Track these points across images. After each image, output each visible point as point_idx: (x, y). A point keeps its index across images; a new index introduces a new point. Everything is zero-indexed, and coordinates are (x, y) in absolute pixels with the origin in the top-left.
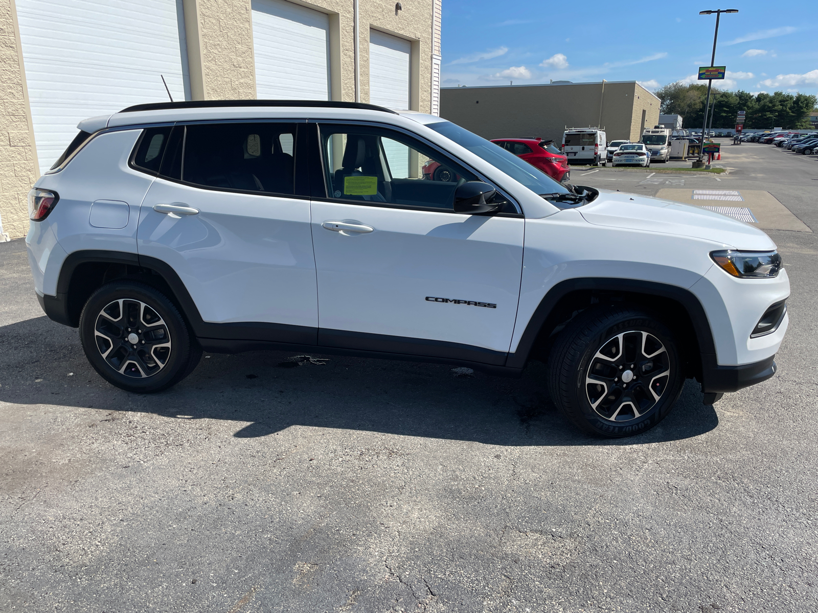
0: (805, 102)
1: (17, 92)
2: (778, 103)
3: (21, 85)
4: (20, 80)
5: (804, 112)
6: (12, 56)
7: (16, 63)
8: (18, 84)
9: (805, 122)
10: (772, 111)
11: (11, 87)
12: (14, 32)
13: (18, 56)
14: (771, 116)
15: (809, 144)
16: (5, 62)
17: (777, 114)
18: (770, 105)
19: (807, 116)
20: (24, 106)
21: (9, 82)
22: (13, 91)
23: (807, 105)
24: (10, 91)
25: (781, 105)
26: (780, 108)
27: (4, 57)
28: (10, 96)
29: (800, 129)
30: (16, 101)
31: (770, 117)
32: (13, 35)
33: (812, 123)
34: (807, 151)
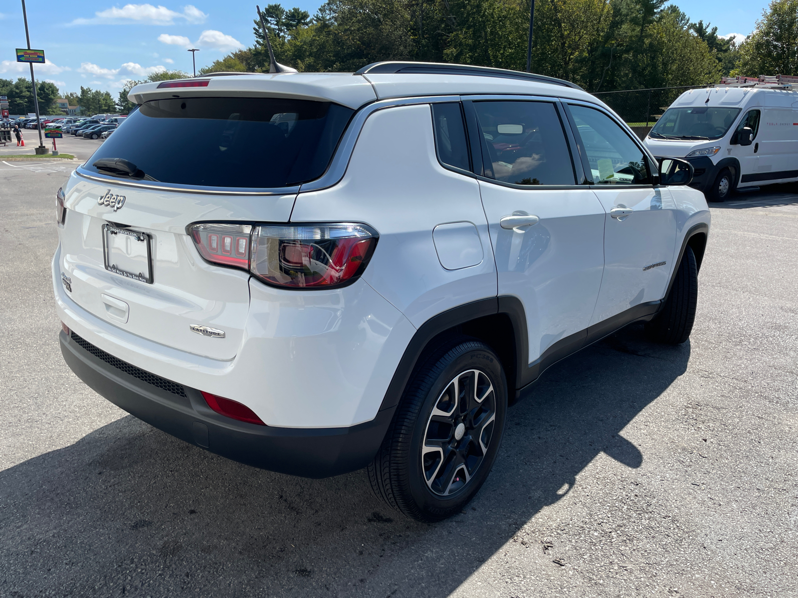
0: (50, 89)
2: (24, 90)
5: (52, 99)
9: (55, 108)
10: (22, 97)
14: (22, 102)
15: (93, 129)
17: (26, 100)
18: (17, 91)
19: (55, 103)
23: (53, 92)
25: (28, 91)
26: (27, 94)
29: (53, 115)
31: (20, 103)
33: (61, 110)
34: (94, 136)
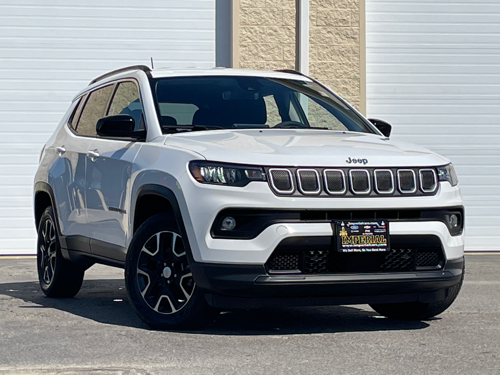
1: (353, 87)
3: (358, 79)
4: (358, 74)
6: (351, 48)
7: (356, 55)
8: (355, 78)
11: (346, 82)
12: (358, 22)
13: (359, 47)
16: (343, 55)
20: (358, 103)
21: (344, 76)
22: (348, 87)
24: (344, 86)
27: (343, 49)
28: (344, 92)
30: (349, 97)
32: (358, 25)
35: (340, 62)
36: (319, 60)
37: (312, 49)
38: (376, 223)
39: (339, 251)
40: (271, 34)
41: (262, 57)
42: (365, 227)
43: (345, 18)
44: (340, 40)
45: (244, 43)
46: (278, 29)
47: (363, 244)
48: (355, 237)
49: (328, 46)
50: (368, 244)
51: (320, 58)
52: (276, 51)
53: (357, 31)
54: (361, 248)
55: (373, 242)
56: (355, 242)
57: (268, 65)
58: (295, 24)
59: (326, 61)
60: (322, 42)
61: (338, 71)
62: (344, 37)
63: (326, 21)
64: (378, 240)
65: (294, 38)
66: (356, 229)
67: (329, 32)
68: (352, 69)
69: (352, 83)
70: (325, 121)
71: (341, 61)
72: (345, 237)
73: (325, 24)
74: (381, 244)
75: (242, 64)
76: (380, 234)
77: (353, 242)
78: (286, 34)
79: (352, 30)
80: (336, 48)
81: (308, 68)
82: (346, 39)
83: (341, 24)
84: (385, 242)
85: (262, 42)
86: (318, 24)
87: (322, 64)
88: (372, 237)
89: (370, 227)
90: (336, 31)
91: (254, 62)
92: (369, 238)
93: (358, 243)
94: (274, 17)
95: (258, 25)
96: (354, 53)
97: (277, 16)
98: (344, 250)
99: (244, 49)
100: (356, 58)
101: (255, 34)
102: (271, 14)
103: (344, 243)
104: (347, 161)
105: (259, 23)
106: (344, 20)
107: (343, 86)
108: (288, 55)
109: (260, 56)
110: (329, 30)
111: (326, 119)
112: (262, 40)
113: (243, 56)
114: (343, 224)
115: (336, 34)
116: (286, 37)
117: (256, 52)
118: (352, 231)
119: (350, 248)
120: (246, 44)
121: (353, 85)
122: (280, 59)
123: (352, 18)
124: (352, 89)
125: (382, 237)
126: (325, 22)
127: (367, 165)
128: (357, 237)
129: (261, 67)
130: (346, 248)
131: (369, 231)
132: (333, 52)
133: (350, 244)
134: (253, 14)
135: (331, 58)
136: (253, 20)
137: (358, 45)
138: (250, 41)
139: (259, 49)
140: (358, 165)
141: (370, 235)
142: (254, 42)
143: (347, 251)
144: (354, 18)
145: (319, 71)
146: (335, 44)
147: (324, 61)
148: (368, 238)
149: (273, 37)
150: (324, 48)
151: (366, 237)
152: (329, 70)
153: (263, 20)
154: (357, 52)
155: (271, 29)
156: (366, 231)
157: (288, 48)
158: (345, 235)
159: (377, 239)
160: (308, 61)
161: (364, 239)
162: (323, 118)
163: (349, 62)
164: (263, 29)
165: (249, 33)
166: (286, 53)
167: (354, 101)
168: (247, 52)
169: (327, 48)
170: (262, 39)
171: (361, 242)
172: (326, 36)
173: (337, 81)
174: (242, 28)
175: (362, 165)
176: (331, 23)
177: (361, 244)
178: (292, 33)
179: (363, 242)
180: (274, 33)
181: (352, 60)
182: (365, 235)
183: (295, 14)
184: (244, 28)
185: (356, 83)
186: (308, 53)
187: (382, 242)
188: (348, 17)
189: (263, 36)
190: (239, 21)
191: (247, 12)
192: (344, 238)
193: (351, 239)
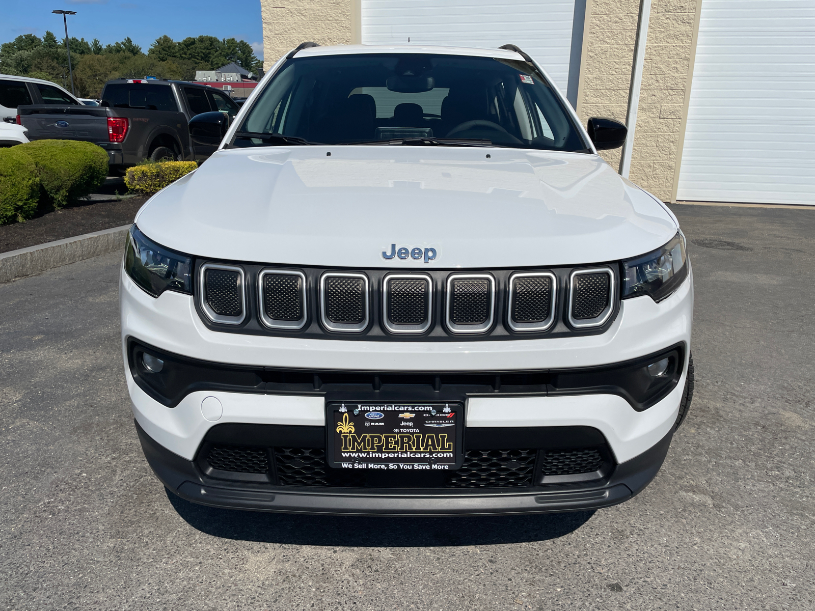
3: (688, 59)
4: (689, 54)
6: (686, 32)
7: (689, 38)
8: (685, 58)
11: (677, 62)
13: (693, 31)
16: (677, 38)
20: (685, 80)
21: (675, 57)
22: (678, 66)
24: (675, 66)
27: (678, 33)
28: (674, 70)
30: (678, 75)
32: (694, 11)
35: (674, 45)
36: (656, 43)
37: (650, 34)
38: (430, 408)
39: (332, 466)
40: (616, 22)
41: (607, 42)
42: (401, 416)
43: (683, 5)
44: (676, 25)
45: (593, 31)
46: (623, 17)
47: (394, 453)
48: (372, 438)
49: (665, 31)
50: (406, 452)
51: (656, 42)
52: (620, 36)
53: (693, 17)
54: (389, 460)
55: (418, 448)
56: (372, 448)
57: (611, 48)
58: (638, 13)
59: (662, 44)
60: (660, 27)
61: (671, 52)
62: (680, 22)
63: (666, 8)
64: (433, 444)
65: (636, 25)
66: (378, 418)
67: (667, 18)
68: (684, 51)
69: (682, 62)
70: (654, 95)
71: (675, 43)
72: (350, 437)
73: (664, 11)
74: (438, 452)
75: (590, 48)
76: (437, 431)
77: (368, 448)
78: (630, 22)
79: (688, 16)
80: (672, 32)
81: (645, 50)
82: (682, 24)
83: (679, 11)
84: (449, 448)
85: (608, 29)
86: (658, 12)
87: (658, 46)
88: (418, 438)
89: (413, 415)
90: (674, 17)
91: (600, 47)
92: (409, 438)
93: (380, 450)
94: (620, 7)
95: (606, 14)
96: (688, 36)
97: (623, 6)
98: (344, 465)
99: (593, 35)
100: (688, 41)
101: (603, 22)
102: (618, 4)
103: (346, 448)
104: (384, 254)
105: (607, 13)
106: (682, 7)
107: (673, 65)
108: (629, 40)
109: (605, 42)
110: (668, 16)
111: (656, 93)
112: (608, 28)
113: (591, 42)
114: (343, 409)
115: (673, 20)
116: (630, 24)
117: (602, 37)
118: (367, 424)
119: (361, 460)
120: (594, 32)
121: (683, 64)
122: (622, 43)
123: (689, 5)
124: (681, 68)
125: (443, 437)
126: (665, 10)
127: (432, 264)
128: (380, 438)
129: (605, 50)
130: (350, 460)
131: (411, 424)
132: (669, 36)
133: (360, 451)
134: (603, 4)
135: (667, 41)
136: (603, 10)
137: (692, 29)
138: (598, 28)
139: (605, 35)
140: (409, 263)
141: (413, 434)
142: (601, 29)
143: (350, 466)
144: (691, 5)
145: (654, 53)
146: (671, 29)
147: (659, 45)
148: (406, 440)
149: (618, 24)
150: (661, 32)
151: (402, 438)
152: (663, 52)
153: (611, 10)
154: (690, 35)
155: (617, 17)
156: (403, 424)
157: (630, 34)
158: (350, 432)
159: (430, 443)
160: (646, 45)
161: (396, 443)
162: (653, 93)
163: (682, 44)
164: (610, 17)
165: (598, 22)
166: (627, 37)
167: (682, 79)
168: (595, 38)
169: (664, 32)
170: (608, 26)
171: (387, 448)
172: (665, 22)
173: (669, 61)
174: (592, 18)
175: (420, 263)
176: (670, 10)
177: (388, 453)
178: (635, 20)
179: (394, 448)
180: (619, 21)
181: (685, 43)
182: (400, 433)
183: (639, 3)
184: (594, 17)
185: (686, 63)
186: (647, 37)
187: (443, 448)
188: (686, 4)
189: (610, 23)
190: (591, 11)
191: (598, 3)
192: (346, 437)
193: (364, 440)
